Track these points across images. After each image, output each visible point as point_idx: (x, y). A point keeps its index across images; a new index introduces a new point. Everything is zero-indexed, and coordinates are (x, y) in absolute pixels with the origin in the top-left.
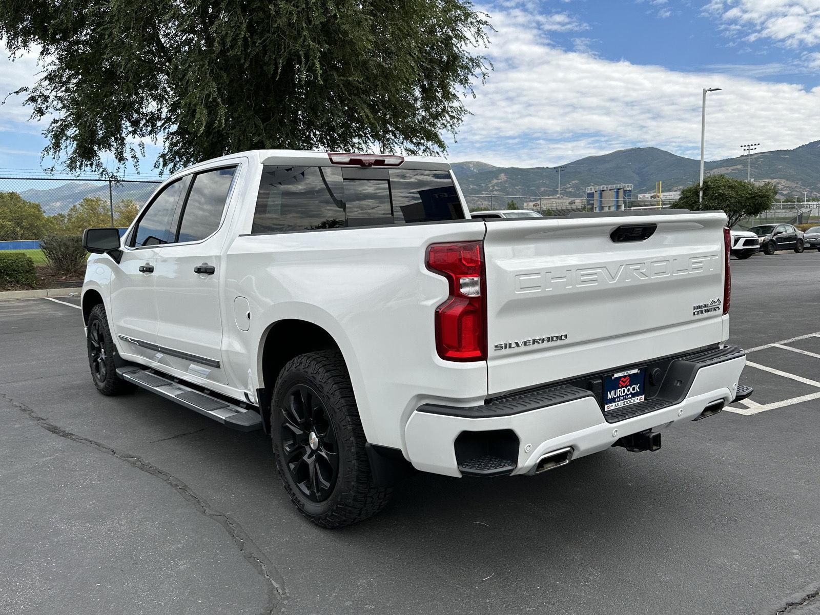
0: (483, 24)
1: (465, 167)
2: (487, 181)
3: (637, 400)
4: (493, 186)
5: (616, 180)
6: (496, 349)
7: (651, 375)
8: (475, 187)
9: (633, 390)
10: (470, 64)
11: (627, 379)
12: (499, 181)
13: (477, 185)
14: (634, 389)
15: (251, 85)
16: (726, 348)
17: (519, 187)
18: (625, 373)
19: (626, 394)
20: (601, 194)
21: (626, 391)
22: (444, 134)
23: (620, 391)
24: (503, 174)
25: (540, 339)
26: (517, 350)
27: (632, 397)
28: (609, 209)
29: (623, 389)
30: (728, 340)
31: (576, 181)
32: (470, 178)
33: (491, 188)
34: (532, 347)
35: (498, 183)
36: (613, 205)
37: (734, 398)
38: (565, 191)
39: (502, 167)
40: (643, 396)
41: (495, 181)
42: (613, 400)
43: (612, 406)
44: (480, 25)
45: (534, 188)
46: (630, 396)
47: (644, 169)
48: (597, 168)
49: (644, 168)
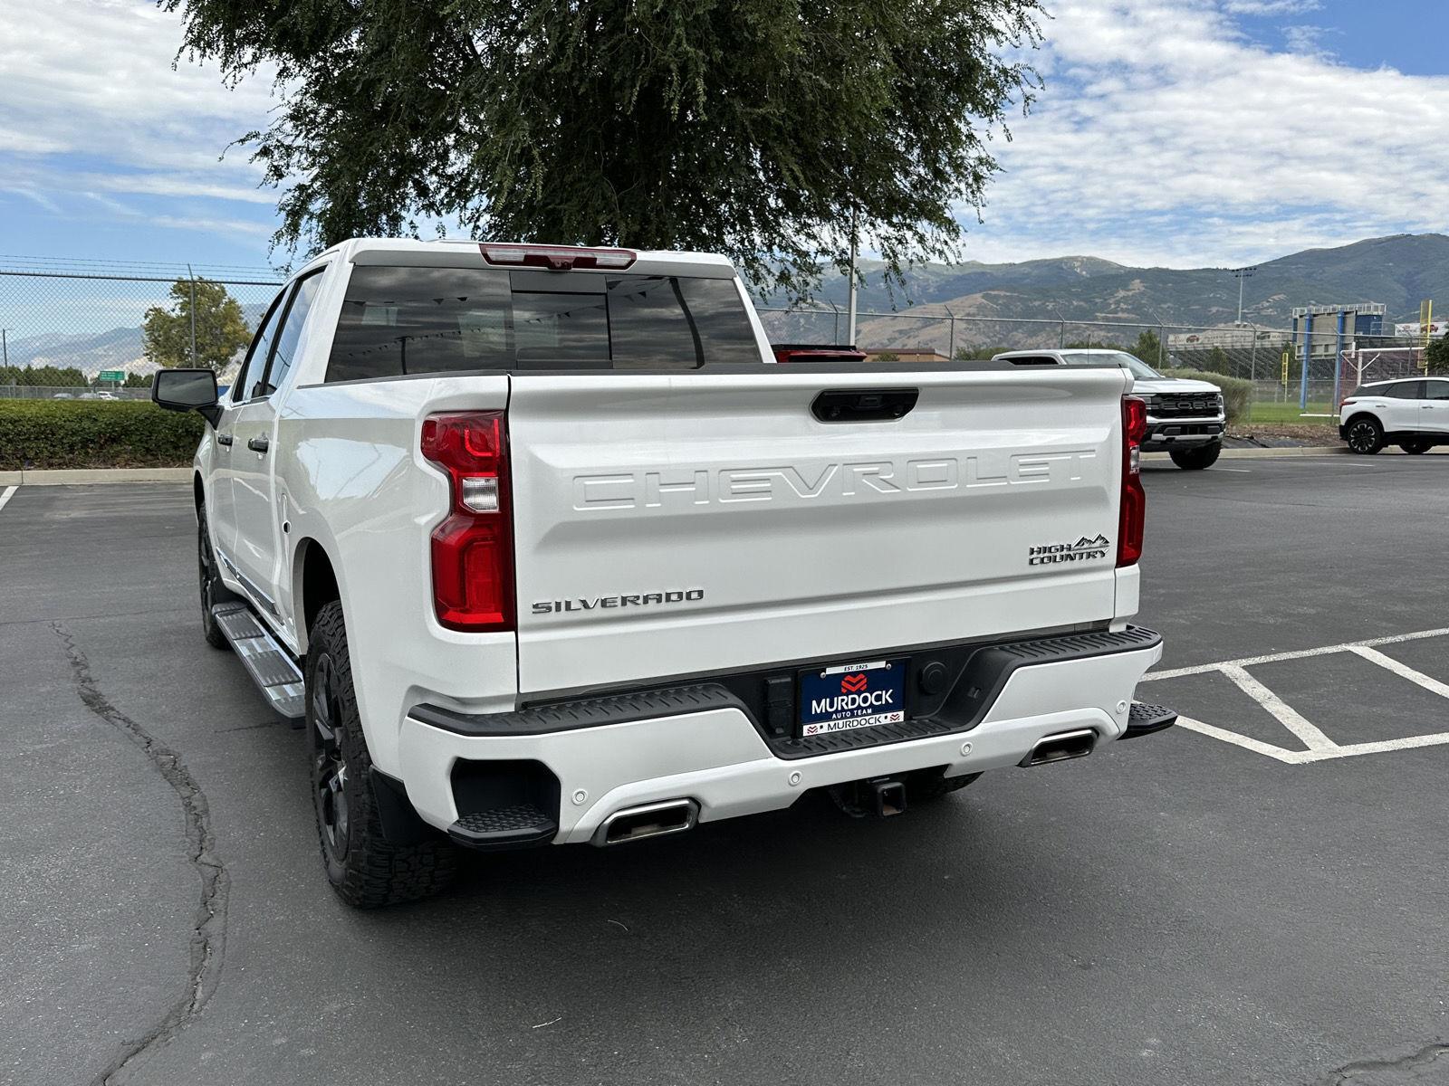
0: (1027, 5)
1: (1065, 267)
2: (1105, 292)
3: (885, 719)
4: (1117, 303)
5: (1361, 295)
6: (534, 610)
7: (920, 674)
8: (1082, 303)
9: (876, 701)
10: (1002, 78)
11: (861, 680)
12: (1130, 293)
13: (1086, 301)
14: (878, 698)
15: (599, 125)
16: (1131, 631)
17: (1169, 304)
18: (854, 668)
19: (859, 707)
20: (1311, 322)
21: (859, 700)
22: (957, 208)
23: (843, 700)
24: (1138, 281)
25: (638, 597)
26: (584, 614)
27: (873, 713)
28: (1326, 350)
29: (850, 697)
30: (1136, 615)
31: (1282, 296)
32: (1074, 287)
33: (1113, 306)
34: (619, 611)
35: (1128, 296)
36: (1333, 342)
37: (1124, 728)
38: (1258, 313)
39: (1137, 266)
40: (901, 714)
41: (1122, 293)
42: (826, 717)
43: (821, 727)
44: (1022, 7)
45: (1197, 307)
46: (870, 711)
47: (1421, 276)
48: (1324, 272)
49: (1418, 273)
